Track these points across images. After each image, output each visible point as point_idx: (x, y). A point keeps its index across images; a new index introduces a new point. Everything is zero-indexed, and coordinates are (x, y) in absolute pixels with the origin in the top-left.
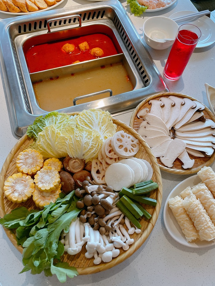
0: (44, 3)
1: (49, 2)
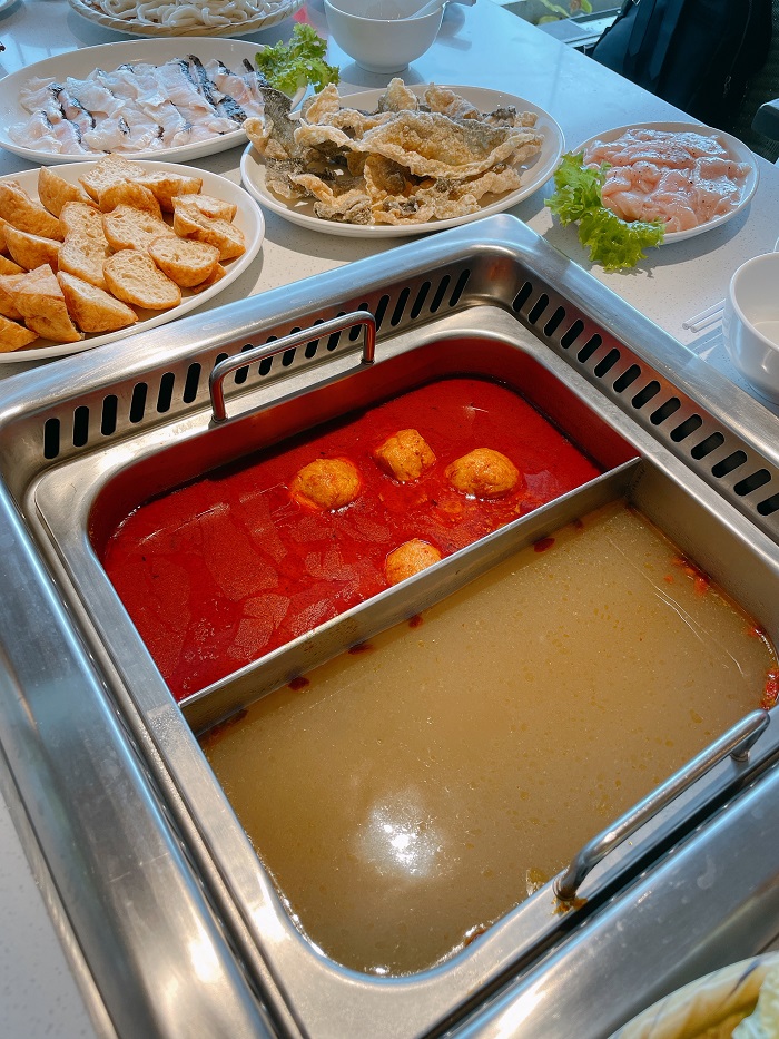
0: (157, 281)
1: (187, 273)
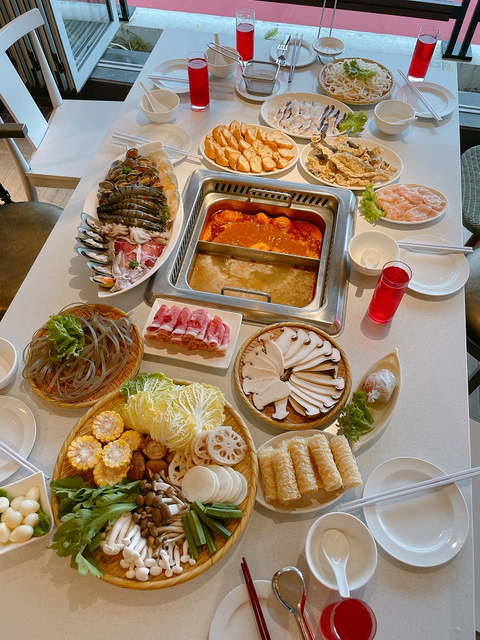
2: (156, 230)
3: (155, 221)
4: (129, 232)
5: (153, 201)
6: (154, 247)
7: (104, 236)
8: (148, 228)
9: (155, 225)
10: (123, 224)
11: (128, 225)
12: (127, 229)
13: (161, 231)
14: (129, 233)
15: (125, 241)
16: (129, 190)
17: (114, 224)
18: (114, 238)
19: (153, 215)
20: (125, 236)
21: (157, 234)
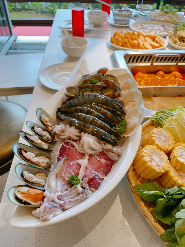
2: (109, 142)
3: (110, 132)
4: (80, 137)
5: (113, 112)
6: (103, 161)
7: (53, 135)
8: (101, 139)
9: (109, 137)
10: (77, 128)
11: (82, 130)
12: (78, 134)
13: (114, 144)
14: (80, 139)
15: (73, 146)
16: (92, 98)
17: (68, 126)
18: (64, 140)
19: (109, 125)
20: (75, 141)
21: (109, 147)
